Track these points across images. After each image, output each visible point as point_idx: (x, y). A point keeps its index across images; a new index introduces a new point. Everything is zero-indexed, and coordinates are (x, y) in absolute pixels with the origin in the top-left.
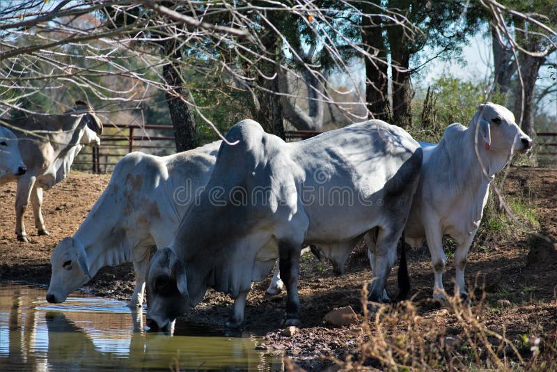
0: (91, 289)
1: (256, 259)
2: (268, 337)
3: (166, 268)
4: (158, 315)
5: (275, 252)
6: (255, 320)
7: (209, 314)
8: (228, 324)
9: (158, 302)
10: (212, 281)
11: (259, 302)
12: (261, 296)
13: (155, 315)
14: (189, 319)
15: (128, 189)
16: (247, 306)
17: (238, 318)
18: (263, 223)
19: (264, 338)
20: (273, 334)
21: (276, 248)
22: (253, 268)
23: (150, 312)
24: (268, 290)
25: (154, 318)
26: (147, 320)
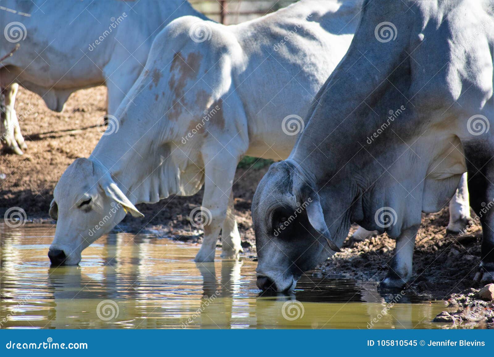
0: (166, 230)
1: (428, 176)
2: (454, 301)
3: (288, 194)
4: (276, 270)
5: (460, 163)
6: (431, 275)
7: (356, 267)
8: (387, 281)
9: (276, 250)
10: (359, 213)
11: (437, 245)
12: (439, 236)
13: (272, 269)
14: (324, 274)
15: (176, 77)
16: (418, 253)
17: (402, 272)
18: (438, 117)
19: (447, 303)
20: (462, 296)
21: (462, 157)
22: (424, 190)
23: (264, 265)
24: (450, 226)
25: (270, 274)
26: (259, 277)
